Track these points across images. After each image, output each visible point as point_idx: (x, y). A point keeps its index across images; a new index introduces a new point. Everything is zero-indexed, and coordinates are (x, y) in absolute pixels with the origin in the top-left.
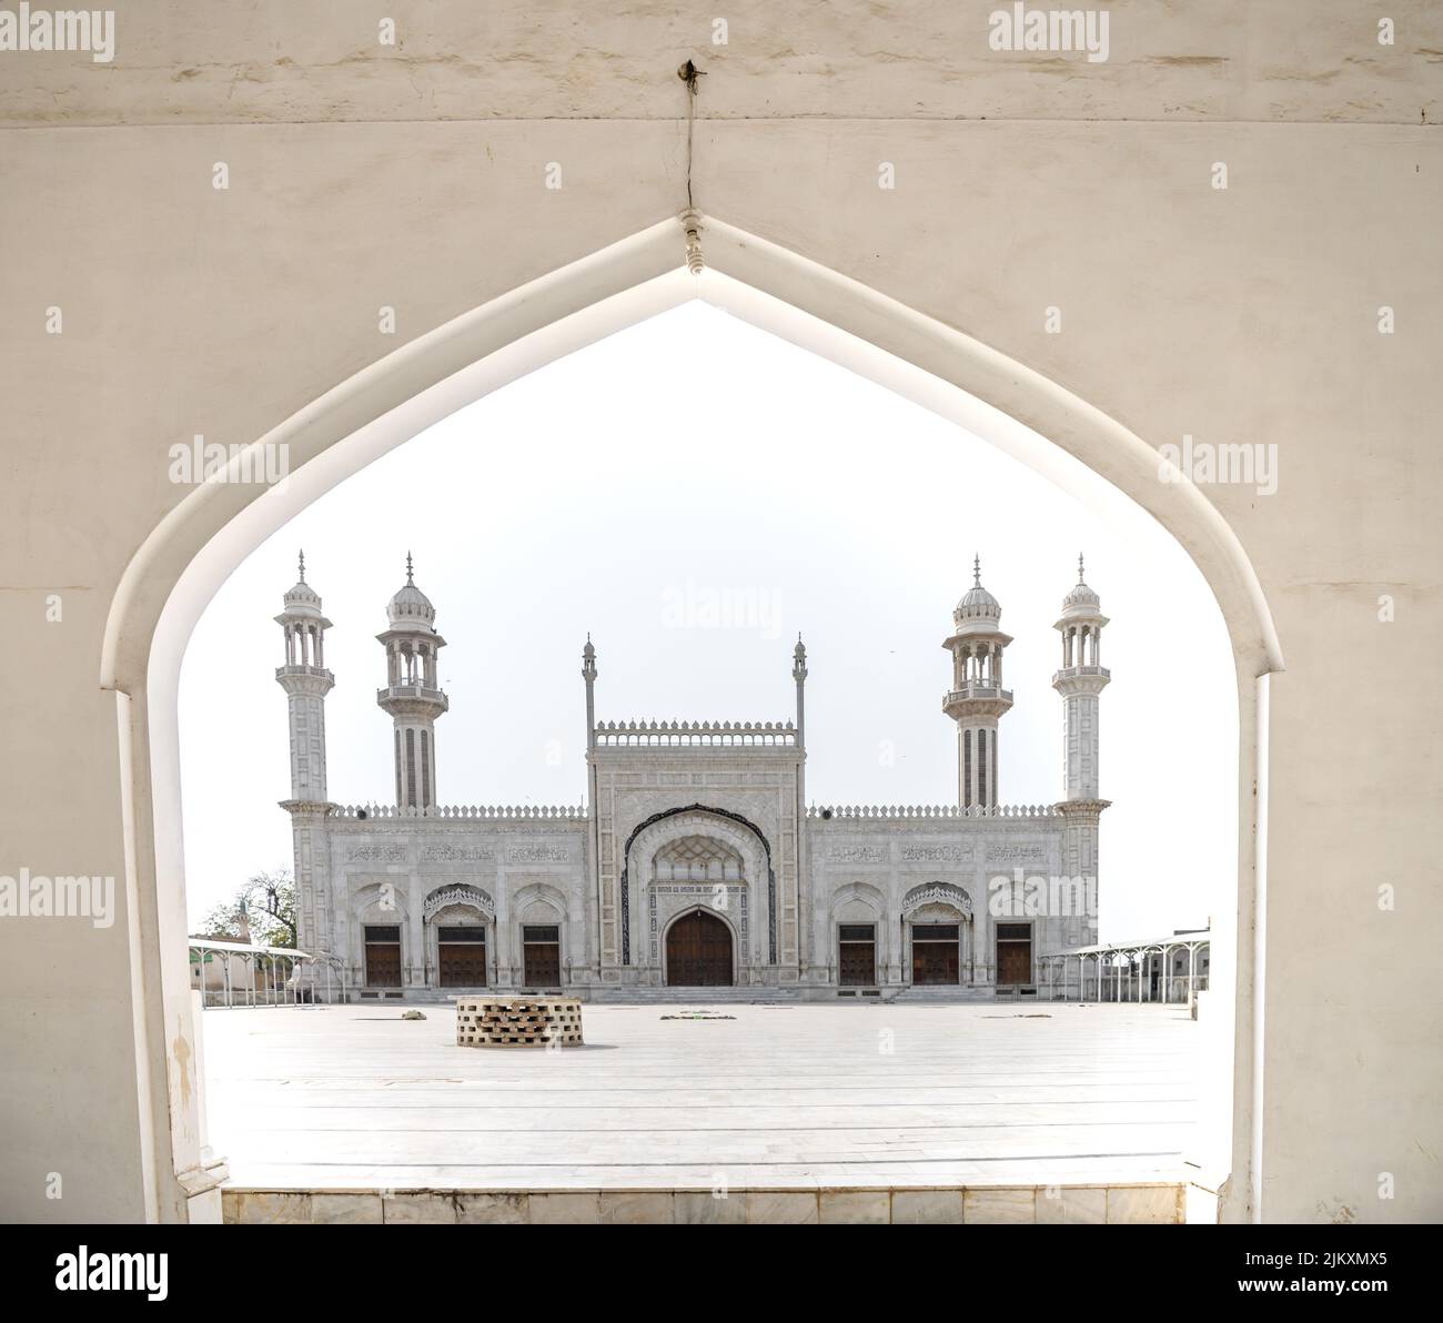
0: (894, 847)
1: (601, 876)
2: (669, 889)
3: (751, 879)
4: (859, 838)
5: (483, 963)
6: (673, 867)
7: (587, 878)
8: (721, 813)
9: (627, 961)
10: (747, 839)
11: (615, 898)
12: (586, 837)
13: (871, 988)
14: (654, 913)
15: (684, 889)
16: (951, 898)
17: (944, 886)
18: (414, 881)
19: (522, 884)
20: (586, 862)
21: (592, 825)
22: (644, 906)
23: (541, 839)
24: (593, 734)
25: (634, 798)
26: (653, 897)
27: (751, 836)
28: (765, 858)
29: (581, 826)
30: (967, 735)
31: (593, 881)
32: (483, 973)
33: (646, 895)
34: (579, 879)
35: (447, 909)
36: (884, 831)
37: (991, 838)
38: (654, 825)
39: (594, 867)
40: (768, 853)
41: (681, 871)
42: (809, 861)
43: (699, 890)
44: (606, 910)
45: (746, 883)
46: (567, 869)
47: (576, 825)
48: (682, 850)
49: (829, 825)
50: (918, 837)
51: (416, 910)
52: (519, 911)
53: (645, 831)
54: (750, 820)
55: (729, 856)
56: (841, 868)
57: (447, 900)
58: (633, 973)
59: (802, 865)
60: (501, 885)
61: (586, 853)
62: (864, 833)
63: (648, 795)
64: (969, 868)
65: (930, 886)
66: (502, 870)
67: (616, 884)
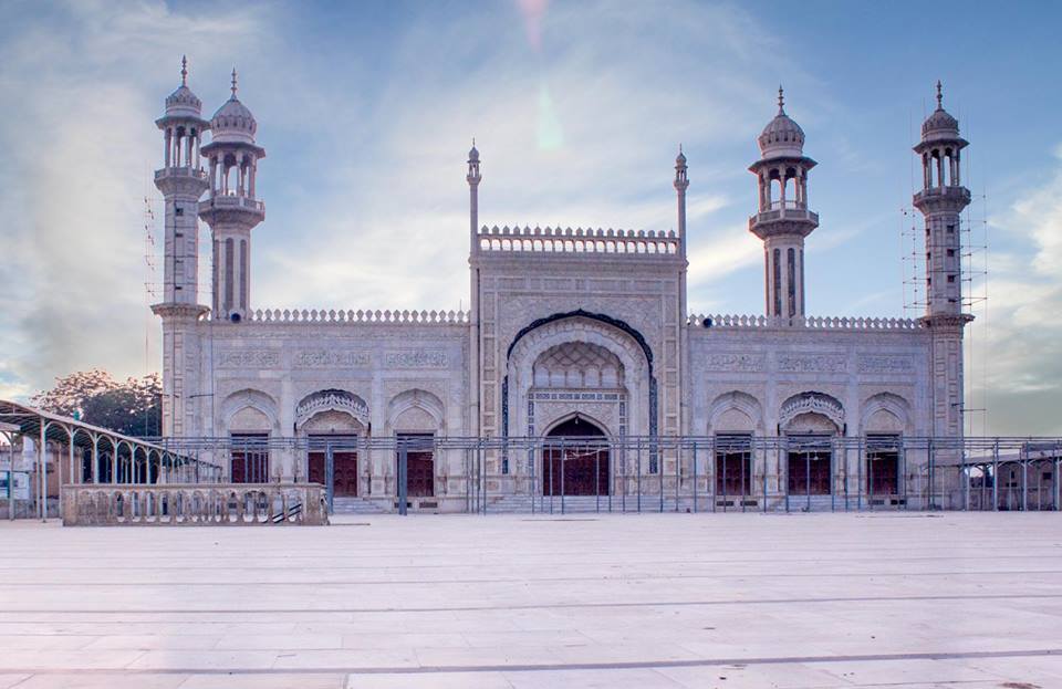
0: (771, 356)
1: (482, 382)
2: (547, 396)
3: (631, 387)
4: (738, 347)
5: (354, 472)
6: (550, 374)
7: (466, 384)
8: (603, 319)
9: (506, 470)
10: (628, 346)
11: (496, 403)
12: (467, 341)
13: (749, 499)
14: (531, 420)
15: (562, 396)
16: (825, 408)
17: (818, 395)
18: (287, 386)
19: (399, 390)
20: (465, 367)
21: (474, 329)
22: (524, 413)
23: (420, 344)
24: (476, 238)
25: (517, 302)
26: (531, 404)
27: (632, 343)
28: (646, 366)
29: (462, 331)
30: (777, 253)
31: (474, 386)
32: (354, 483)
33: (526, 401)
34: (458, 385)
35: (320, 415)
36: (761, 341)
37: (863, 349)
38: (534, 331)
39: (474, 374)
40: (650, 361)
41: (558, 378)
42: (690, 371)
43: (577, 397)
44: (487, 417)
45: (625, 390)
46: (447, 375)
47: (456, 329)
48: (562, 355)
49: (709, 334)
50: (794, 348)
51: (287, 417)
52: (393, 419)
53: (526, 337)
54: (632, 325)
55: (607, 362)
56: (719, 377)
57: (319, 406)
58: (510, 482)
59: (685, 373)
60: (376, 390)
61: (466, 359)
62: (743, 342)
63: (532, 300)
64: (843, 379)
65: (805, 396)
66: (378, 376)
67: (498, 391)
